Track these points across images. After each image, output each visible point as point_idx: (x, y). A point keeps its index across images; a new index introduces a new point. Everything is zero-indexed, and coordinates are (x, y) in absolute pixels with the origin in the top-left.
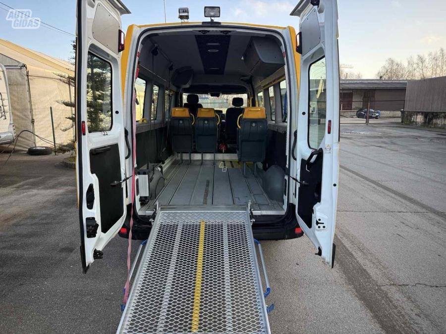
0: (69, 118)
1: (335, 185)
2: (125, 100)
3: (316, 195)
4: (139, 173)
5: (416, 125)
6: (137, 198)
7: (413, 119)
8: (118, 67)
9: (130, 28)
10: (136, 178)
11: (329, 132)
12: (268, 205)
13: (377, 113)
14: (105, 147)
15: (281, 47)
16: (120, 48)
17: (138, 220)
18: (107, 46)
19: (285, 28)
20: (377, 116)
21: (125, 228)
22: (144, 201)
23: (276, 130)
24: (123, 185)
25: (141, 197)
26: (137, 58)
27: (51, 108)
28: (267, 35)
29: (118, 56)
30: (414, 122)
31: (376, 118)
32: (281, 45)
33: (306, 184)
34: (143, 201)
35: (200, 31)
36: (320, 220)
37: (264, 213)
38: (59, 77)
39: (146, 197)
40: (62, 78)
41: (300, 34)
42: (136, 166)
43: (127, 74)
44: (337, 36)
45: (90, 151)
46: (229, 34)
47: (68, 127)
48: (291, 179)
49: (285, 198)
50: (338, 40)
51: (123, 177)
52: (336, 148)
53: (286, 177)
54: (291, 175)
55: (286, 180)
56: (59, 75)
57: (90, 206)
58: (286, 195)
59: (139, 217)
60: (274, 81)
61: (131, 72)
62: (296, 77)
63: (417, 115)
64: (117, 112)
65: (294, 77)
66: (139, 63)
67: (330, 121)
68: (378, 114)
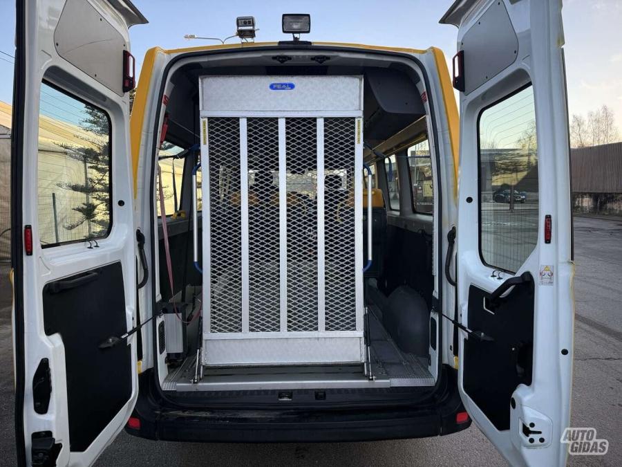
0: (79, 210)
1: (565, 352)
2: (140, 180)
3: (519, 369)
4: (166, 311)
5: (583, 211)
6: (161, 358)
7: (577, 202)
8: (123, 119)
9: (151, 54)
10: (159, 321)
11: (548, 241)
12: (400, 364)
13: (522, 195)
14: (87, 273)
15: (418, 85)
16: (127, 85)
17: (161, 400)
18: (95, 77)
19: (424, 52)
20: (523, 199)
21: (136, 417)
22: (175, 361)
23: (403, 227)
24: (132, 341)
25: (168, 354)
26: (163, 107)
27: (54, 194)
28: (393, 63)
29: (123, 100)
30: (578, 207)
31: (522, 202)
32: (419, 80)
33: (489, 339)
34: (173, 361)
35: (274, 58)
36: (532, 425)
37: (396, 382)
38: (63, 149)
39: (177, 355)
40: (66, 150)
41: (461, 55)
42: (159, 298)
43: (144, 133)
44: (559, 42)
45: (46, 286)
46: (326, 62)
47: (75, 223)
48: (444, 319)
49: (434, 354)
50: (563, 49)
51: (131, 325)
52: (565, 273)
53: (436, 317)
54: (445, 313)
55: (433, 320)
56: (62, 146)
57: (42, 407)
58: (434, 348)
59: (162, 395)
60: (398, 146)
61: (152, 130)
62: (448, 136)
63: (582, 197)
64: (121, 203)
65: (443, 134)
66: (166, 115)
67: (548, 218)
68: (524, 197)
